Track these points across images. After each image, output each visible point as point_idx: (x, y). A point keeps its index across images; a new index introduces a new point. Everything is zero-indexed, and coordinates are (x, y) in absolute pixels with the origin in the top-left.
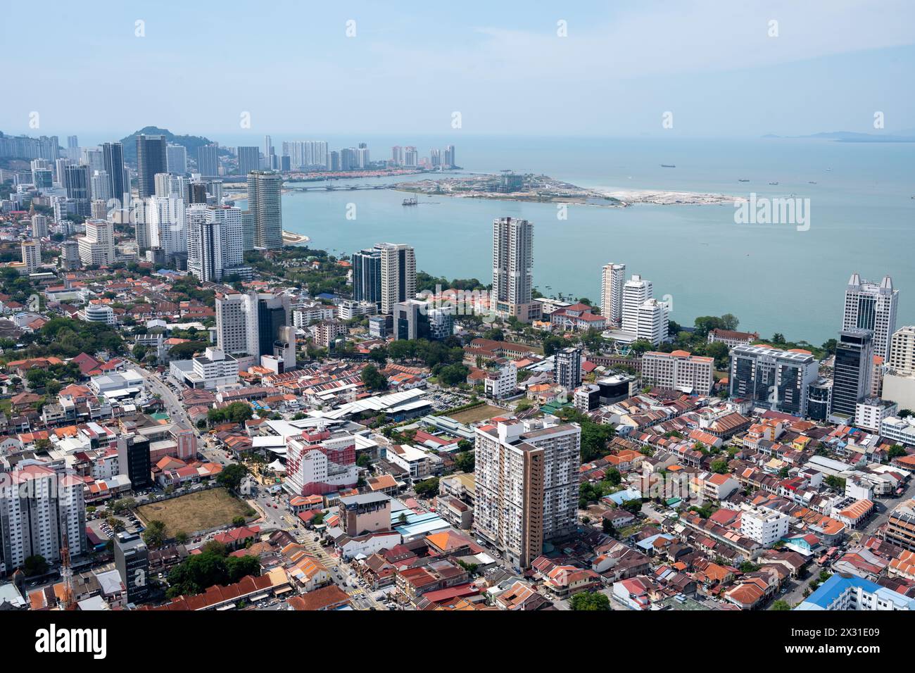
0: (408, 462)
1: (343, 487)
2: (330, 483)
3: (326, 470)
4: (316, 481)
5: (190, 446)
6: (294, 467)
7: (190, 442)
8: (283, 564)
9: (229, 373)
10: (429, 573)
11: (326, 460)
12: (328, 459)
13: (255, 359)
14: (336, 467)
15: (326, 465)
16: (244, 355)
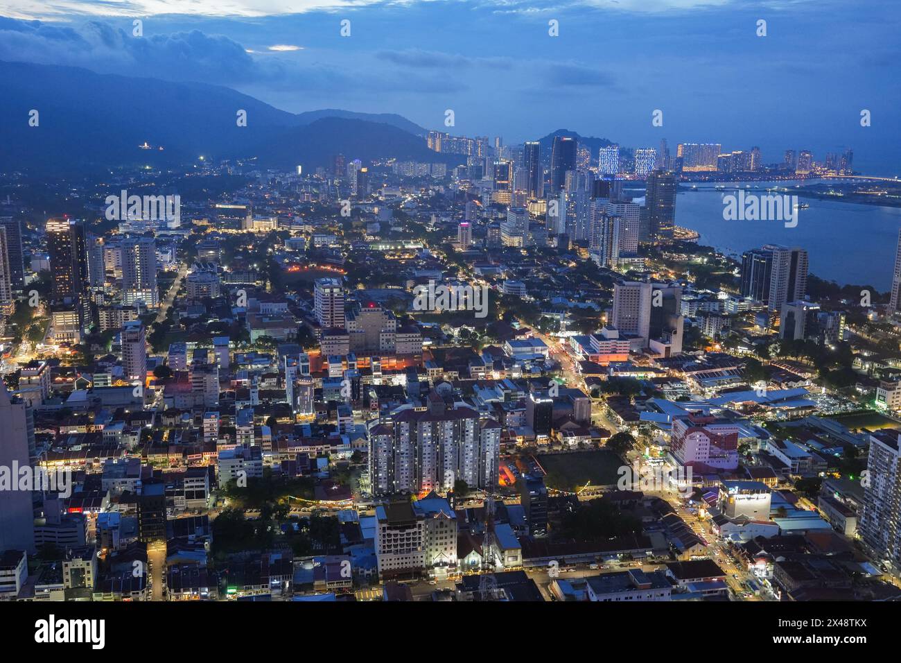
0: (790, 458)
1: (723, 470)
2: (710, 464)
3: (708, 451)
4: (698, 460)
5: (585, 411)
6: (678, 445)
7: (585, 407)
8: (663, 530)
9: (620, 351)
10: (808, 570)
11: (708, 442)
12: (711, 442)
13: (644, 341)
14: (717, 450)
15: (708, 447)
16: (636, 337)
